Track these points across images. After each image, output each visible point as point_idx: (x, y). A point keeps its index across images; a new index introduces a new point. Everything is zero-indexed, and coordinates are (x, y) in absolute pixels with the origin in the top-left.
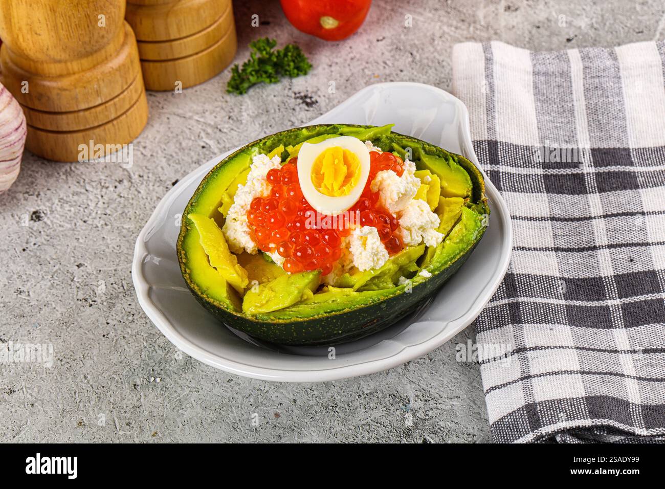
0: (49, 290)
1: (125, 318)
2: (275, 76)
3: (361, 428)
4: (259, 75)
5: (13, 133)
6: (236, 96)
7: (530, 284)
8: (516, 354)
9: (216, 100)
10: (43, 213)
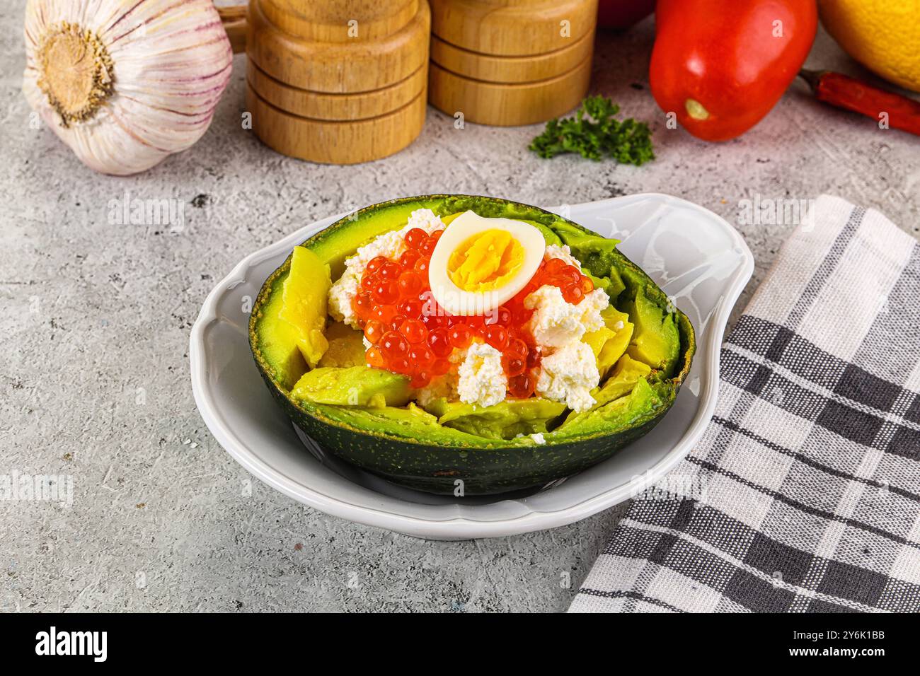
0: (149, 291)
2: (598, 152)
4: (575, 142)
5: (197, 81)
6: (536, 158)
7: (711, 523)
8: (625, 597)
9: (509, 152)
10: (211, 200)
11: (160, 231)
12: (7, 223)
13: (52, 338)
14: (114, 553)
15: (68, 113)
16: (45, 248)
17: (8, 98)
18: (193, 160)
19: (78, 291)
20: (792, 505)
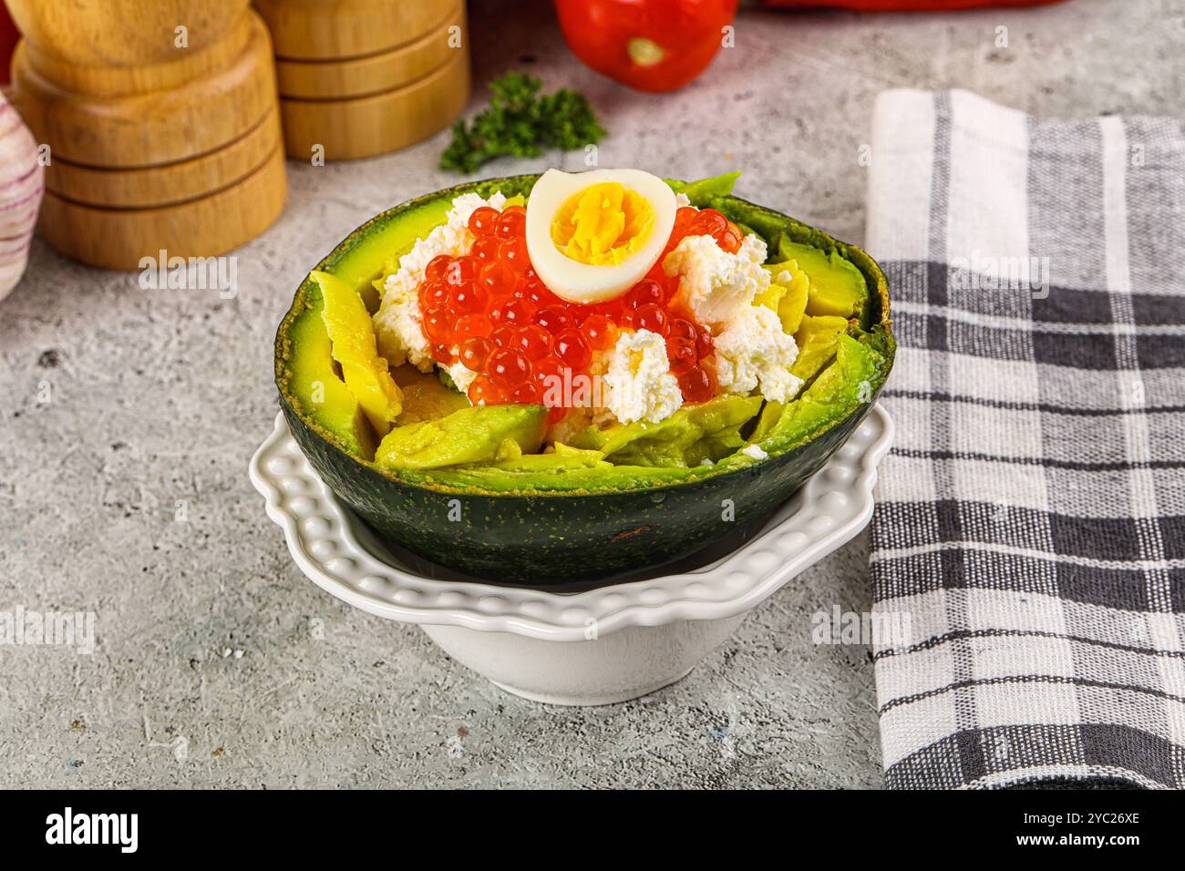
1: (191, 540)
2: (535, 145)
3: (625, 764)
4: (503, 140)
5: (14, 186)
8: (948, 642)
10: (65, 354)
11: (19, 410)
20: (1070, 468)
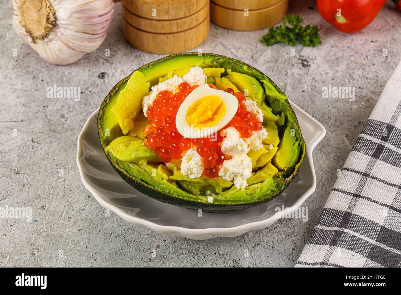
2: (294, 41)
4: (283, 37)
5: (97, 18)
6: (264, 45)
7: (359, 223)
9: (251, 44)
10: (108, 75)
11: (83, 91)
12: (8, 91)
13: (33, 148)
14: (68, 255)
15: (35, 36)
16: (27, 103)
17: (6, 30)
18: (98, 55)
19: (44, 124)
20: (398, 211)
